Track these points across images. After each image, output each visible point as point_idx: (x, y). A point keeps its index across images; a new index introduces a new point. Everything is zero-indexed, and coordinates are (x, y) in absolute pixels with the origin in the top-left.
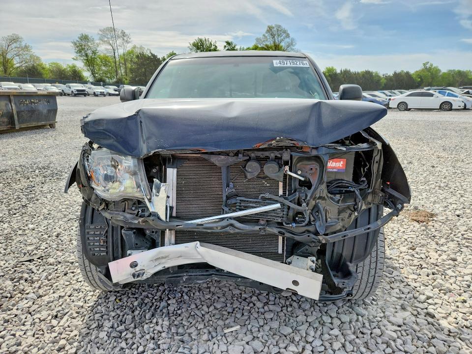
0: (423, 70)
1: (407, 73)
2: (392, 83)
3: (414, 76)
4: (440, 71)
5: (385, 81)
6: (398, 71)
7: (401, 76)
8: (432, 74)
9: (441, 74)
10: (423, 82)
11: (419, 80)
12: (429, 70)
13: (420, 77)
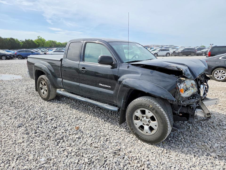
0: (38, 40)
1: (32, 40)
2: (26, 45)
3: (35, 42)
4: (45, 40)
5: (22, 44)
6: (27, 39)
7: (29, 42)
8: (42, 41)
9: (46, 42)
10: (40, 45)
11: (38, 44)
12: (41, 39)
13: (38, 43)
